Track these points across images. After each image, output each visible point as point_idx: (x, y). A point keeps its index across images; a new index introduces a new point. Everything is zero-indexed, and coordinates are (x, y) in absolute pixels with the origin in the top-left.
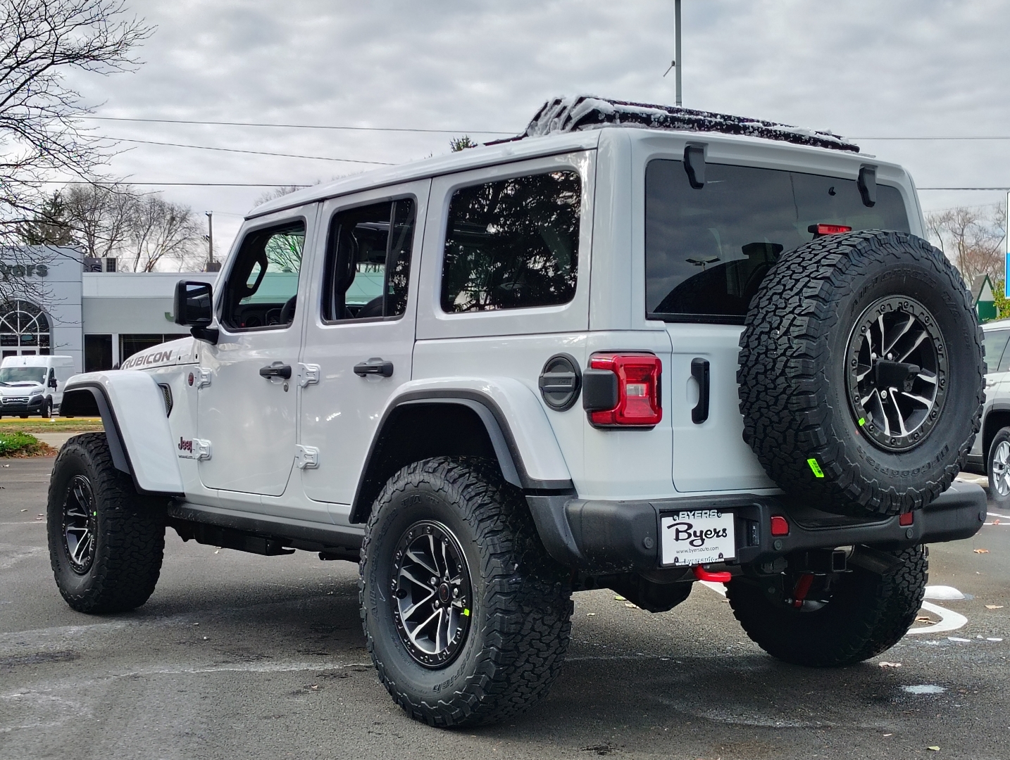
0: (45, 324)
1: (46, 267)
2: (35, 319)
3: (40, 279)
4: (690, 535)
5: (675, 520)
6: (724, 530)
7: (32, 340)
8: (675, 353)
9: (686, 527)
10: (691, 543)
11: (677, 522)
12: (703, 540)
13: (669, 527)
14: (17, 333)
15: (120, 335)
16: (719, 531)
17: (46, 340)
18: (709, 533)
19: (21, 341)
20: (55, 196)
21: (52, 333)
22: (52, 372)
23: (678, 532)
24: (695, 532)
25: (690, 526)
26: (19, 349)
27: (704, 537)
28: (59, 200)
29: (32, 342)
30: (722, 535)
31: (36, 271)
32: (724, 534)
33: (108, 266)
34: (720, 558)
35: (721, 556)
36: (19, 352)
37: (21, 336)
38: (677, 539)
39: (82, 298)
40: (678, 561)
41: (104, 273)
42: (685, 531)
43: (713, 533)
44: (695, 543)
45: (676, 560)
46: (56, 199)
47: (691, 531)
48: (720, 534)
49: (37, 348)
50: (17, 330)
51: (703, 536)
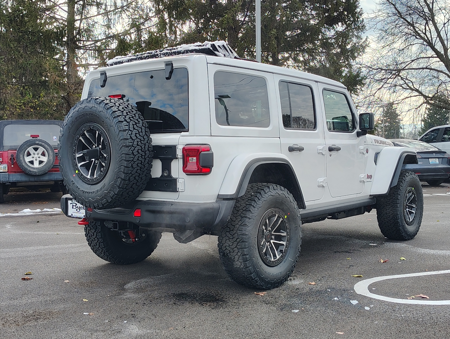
4: (76, 208)
5: (72, 201)
9: (75, 204)
10: (77, 210)
11: (73, 202)
12: (80, 210)
13: (71, 204)
18: (81, 207)
23: (73, 205)
24: (78, 207)
35: (81, 216)
38: (73, 208)
42: (75, 206)
43: (83, 208)
45: (72, 214)
47: (77, 206)
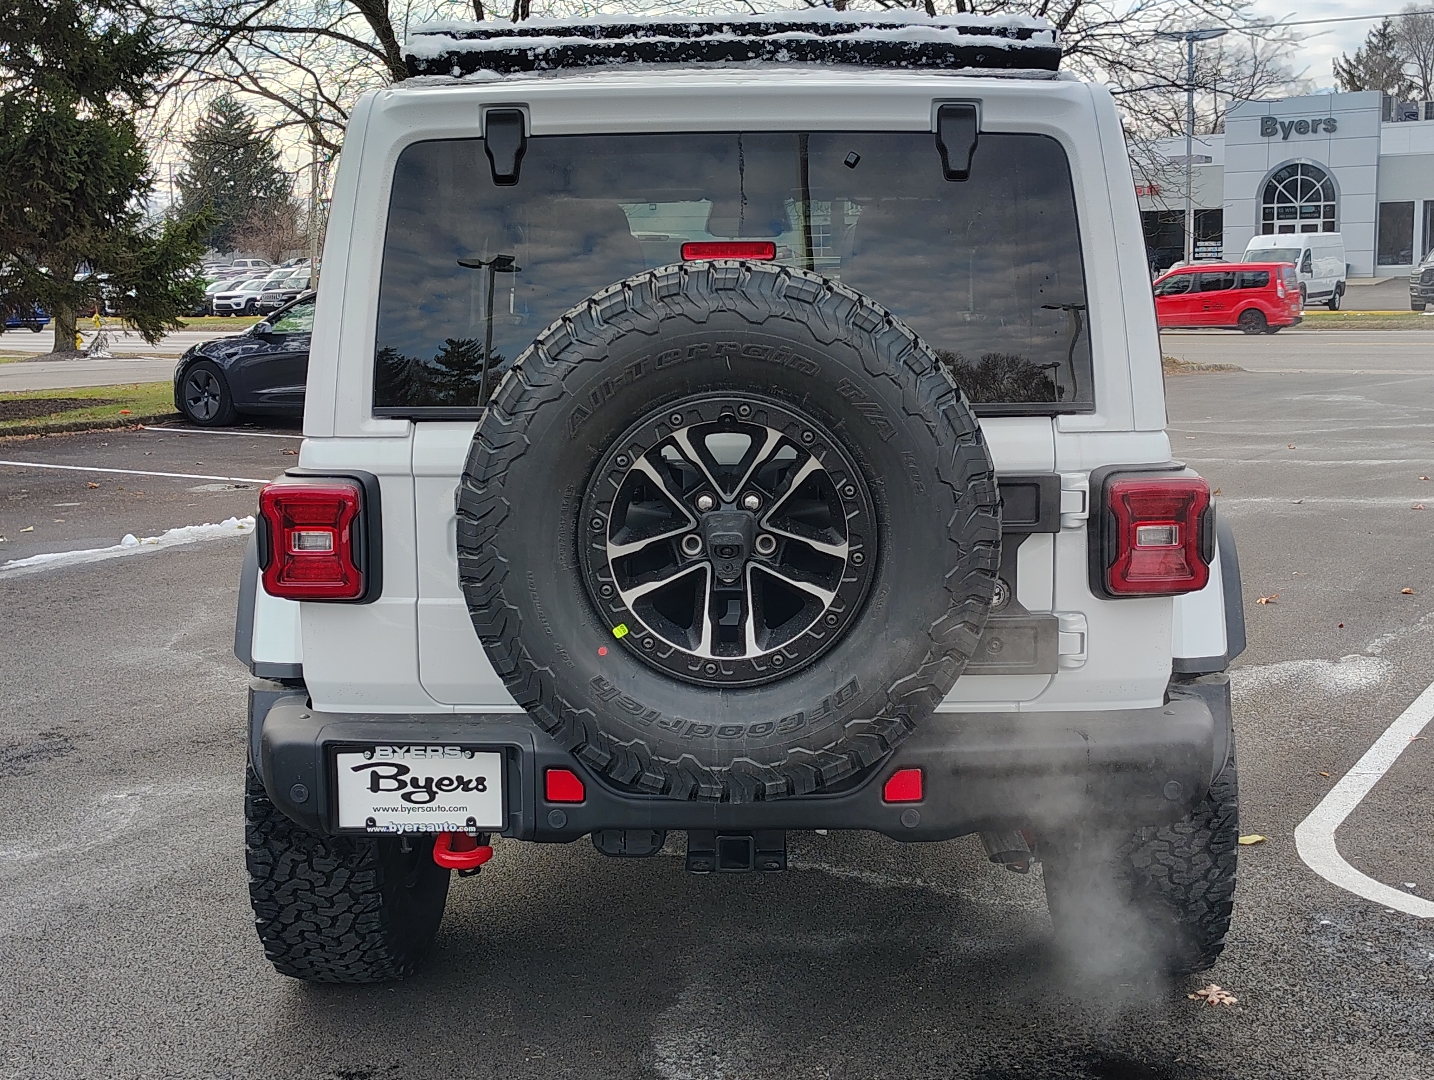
0: (1330, 193)
1: (1335, 121)
2: (1318, 186)
3: (1327, 135)
4: (402, 784)
5: (367, 758)
6: (481, 780)
7: (1313, 212)
8: (418, 476)
9: (394, 771)
10: (408, 797)
11: (373, 761)
12: (432, 794)
13: (355, 769)
14: (1297, 204)
15: (1426, 202)
16: (470, 781)
17: (1331, 212)
18: (446, 782)
19: (1301, 213)
20: (1384, 25)
21: (1339, 203)
22: (1308, 255)
23: (375, 778)
24: (415, 780)
25: (403, 770)
26: (1298, 223)
27: (435, 789)
28: (1389, 30)
29: (1315, 214)
30: (476, 788)
31: (1323, 126)
32: (480, 787)
33: (1426, 113)
34: (468, 825)
35: (471, 821)
36: (1298, 228)
37: (1301, 207)
38: (375, 788)
39: (1379, 158)
40: (374, 825)
41: (1422, 121)
42: (393, 777)
43: (456, 784)
44: (413, 797)
45: (372, 821)
46: (1385, 29)
48: (471, 786)
49: (1319, 222)
50: (1296, 199)
51: (432, 788)
